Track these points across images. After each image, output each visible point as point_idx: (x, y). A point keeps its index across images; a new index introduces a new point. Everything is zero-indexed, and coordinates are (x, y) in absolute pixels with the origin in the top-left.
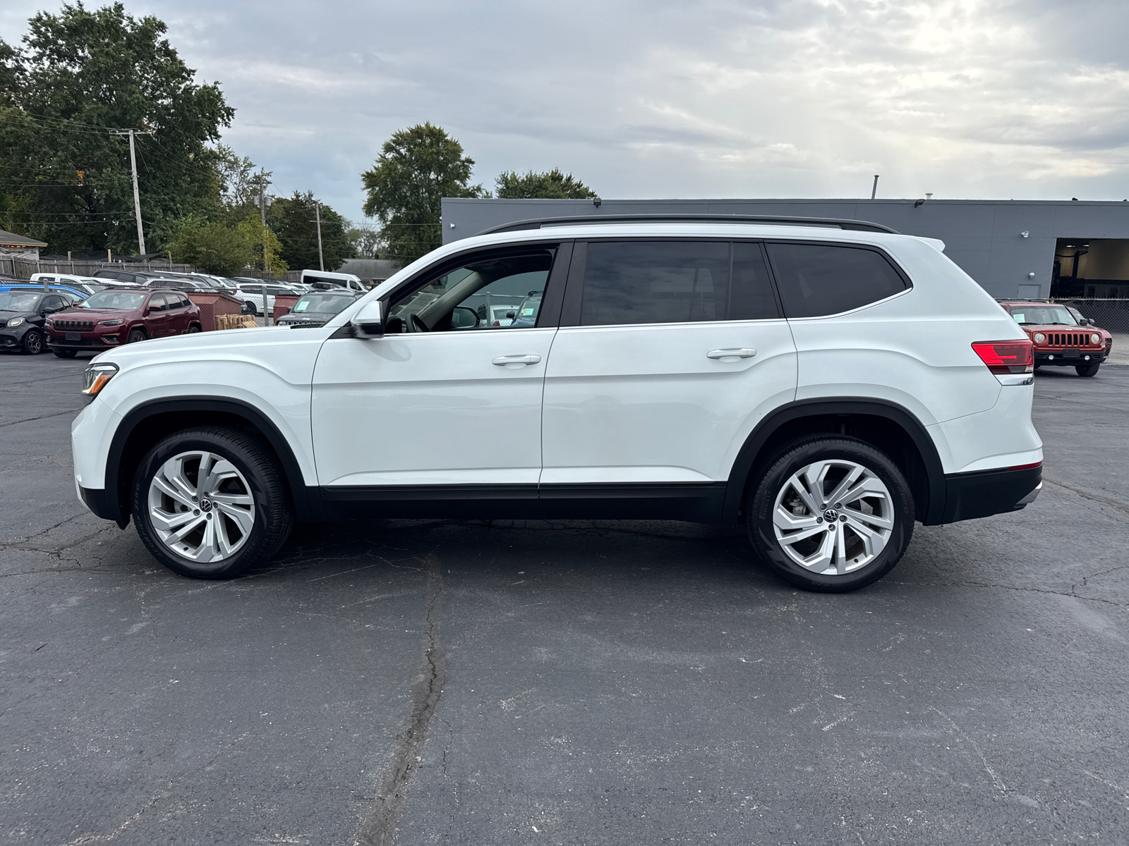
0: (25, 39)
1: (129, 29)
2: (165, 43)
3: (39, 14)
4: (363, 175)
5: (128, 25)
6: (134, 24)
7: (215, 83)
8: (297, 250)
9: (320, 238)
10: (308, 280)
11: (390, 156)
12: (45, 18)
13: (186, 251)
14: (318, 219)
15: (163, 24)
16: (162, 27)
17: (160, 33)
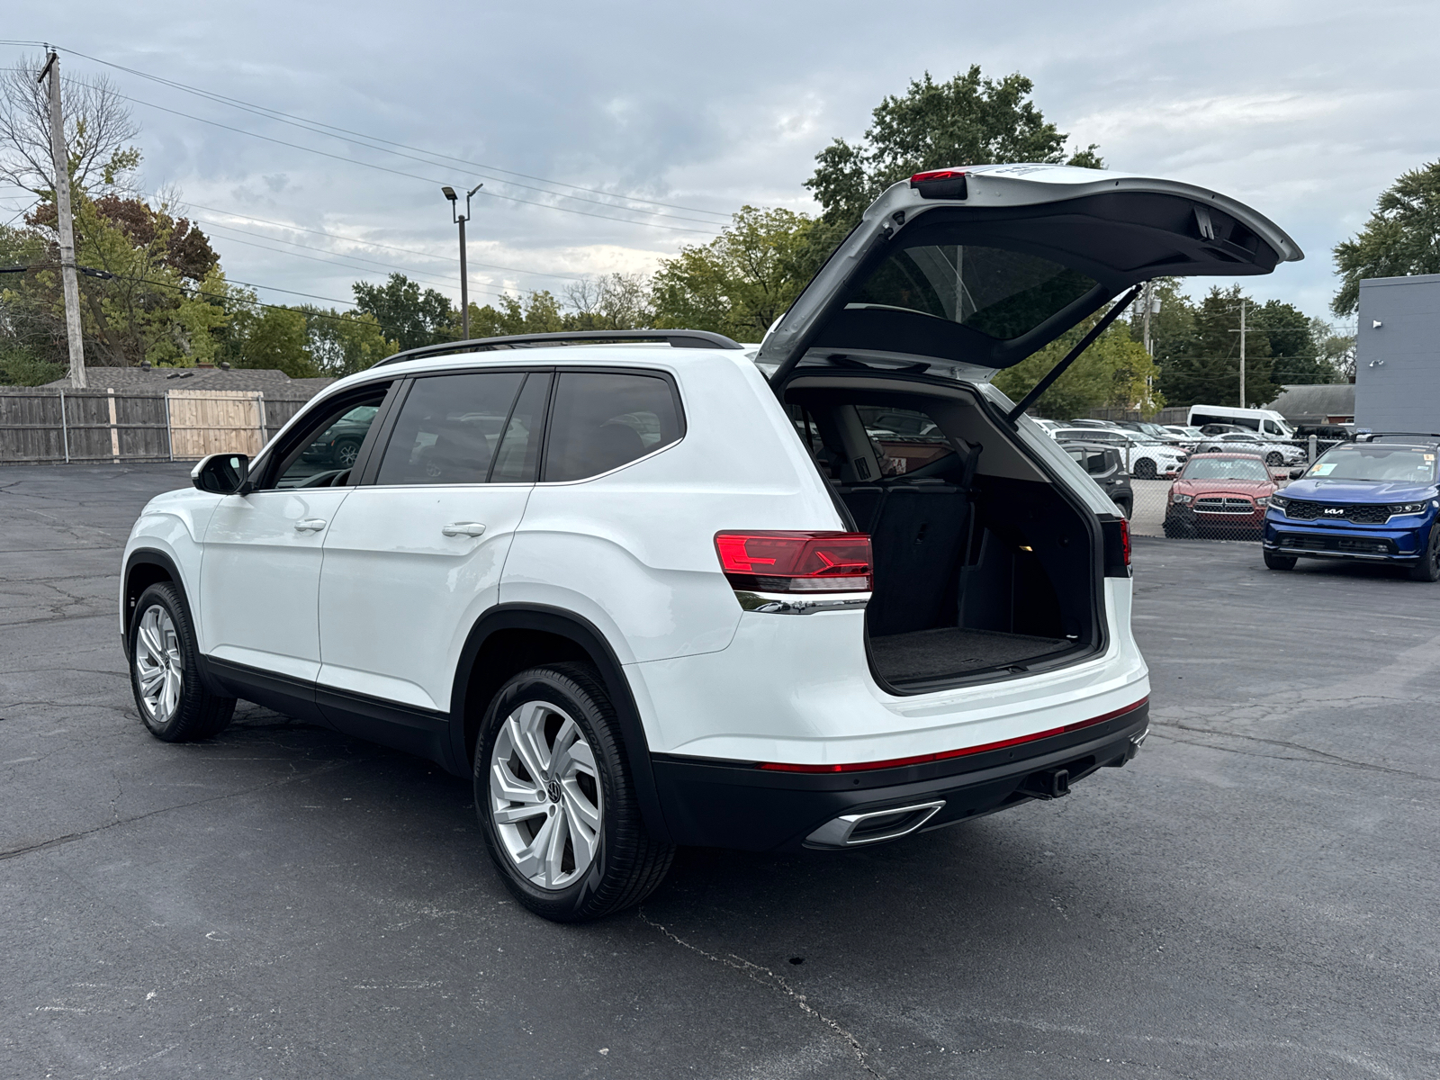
0: (868, 135)
1: (985, 98)
2: (1028, 107)
3: (885, 100)
4: (1337, 251)
5: (984, 93)
6: (993, 89)
7: (1090, 148)
8: (1207, 375)
9: (1243, 356)
10: (1198, 420)
11: (1391, 214)
12: (891, 105)
13: (1012, 385)
14: (1243, 326)
15: (1027, 81)
16: (1026, 86)
17: (1024, 94)
